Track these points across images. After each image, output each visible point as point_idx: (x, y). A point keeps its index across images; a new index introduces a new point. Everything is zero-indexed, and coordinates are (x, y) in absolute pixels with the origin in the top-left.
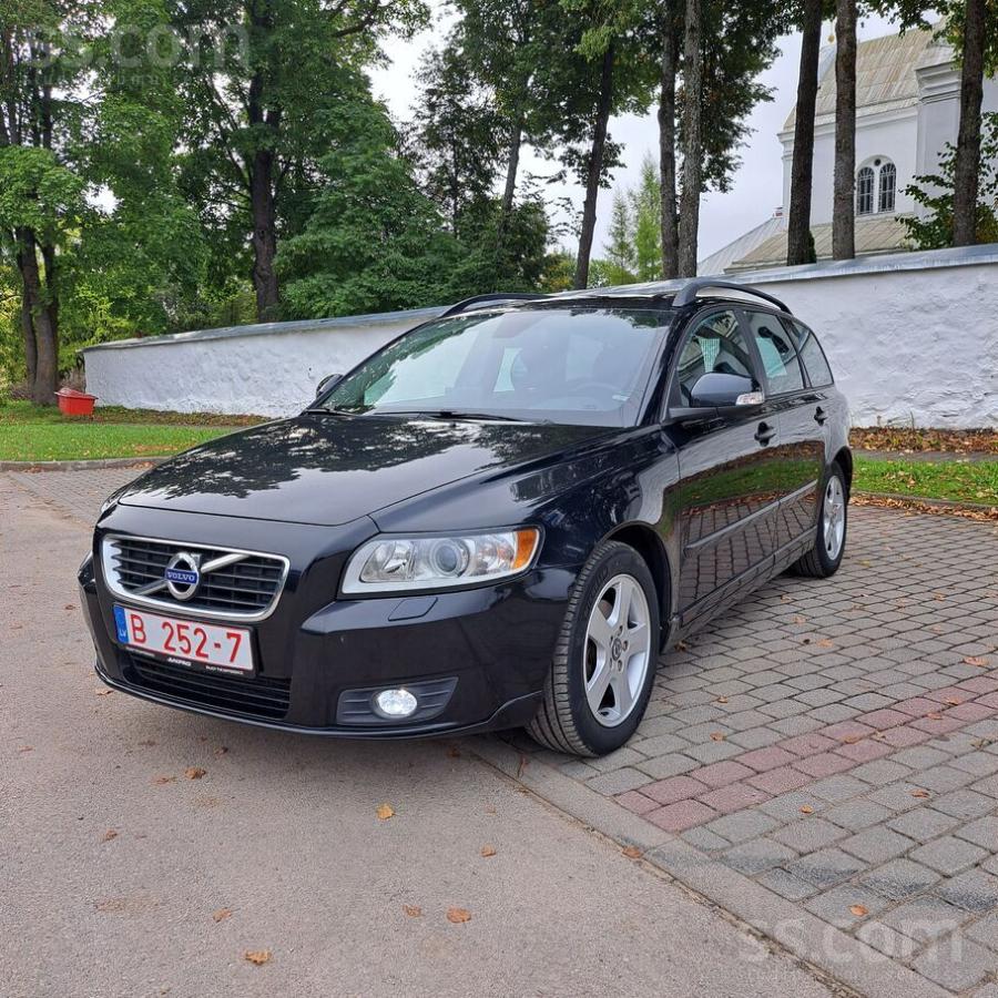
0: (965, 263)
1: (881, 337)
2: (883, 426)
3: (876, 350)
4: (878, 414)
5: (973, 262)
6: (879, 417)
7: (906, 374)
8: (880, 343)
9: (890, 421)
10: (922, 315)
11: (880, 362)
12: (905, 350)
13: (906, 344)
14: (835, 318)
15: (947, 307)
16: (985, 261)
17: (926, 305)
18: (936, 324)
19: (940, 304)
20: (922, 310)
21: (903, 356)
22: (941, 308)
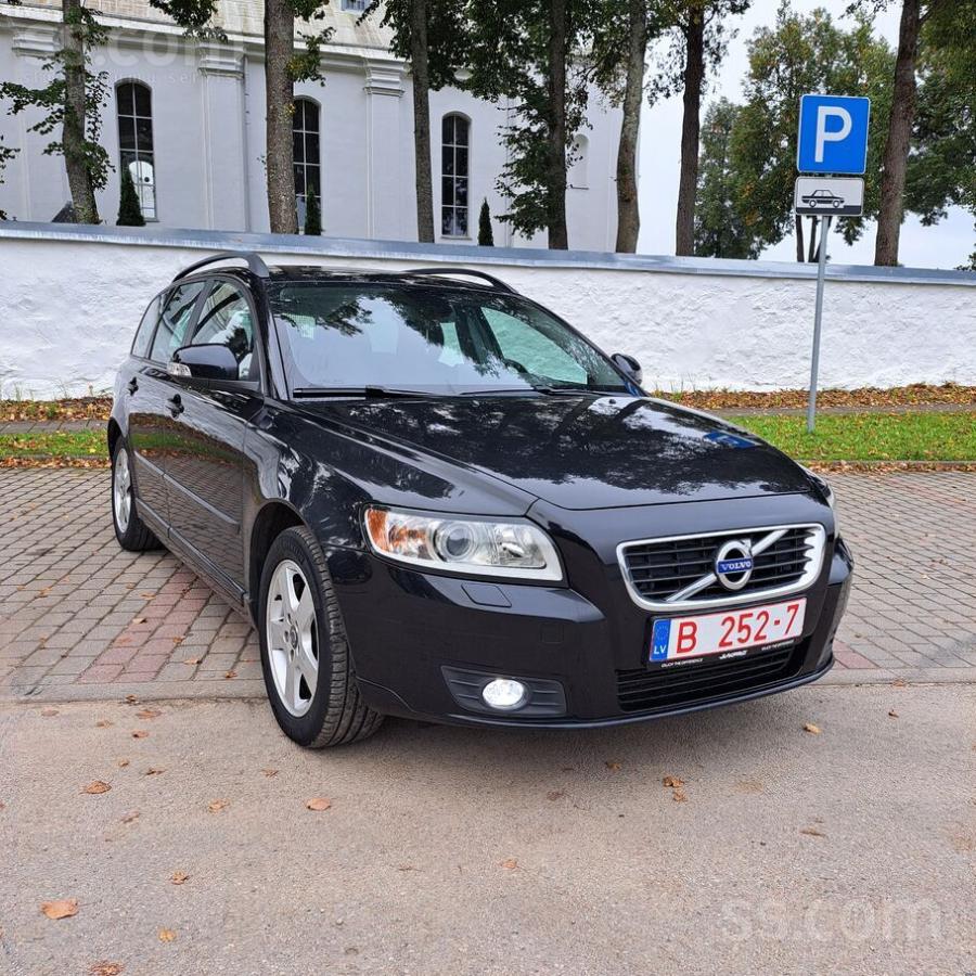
0: (167, 244)
1: (84, 307)
2: (96, 395)
3: (81, 319)
4: (91, 384)
5: (175, 244)
6: (91, 387)
7: (114, 345)
8: (85, 313)
9: (103, 391)
10: (126, 288)
11: (86, 331)
12: (111, 321)
13: (113, 316)
14: (32, 283)
15: (152, 283)
16: (186, 245)
17: (130, 279)
18: (141, 298)
19: (145, 280)
20: (127, 283)
21: (110, 327)
22: (147, 283)
